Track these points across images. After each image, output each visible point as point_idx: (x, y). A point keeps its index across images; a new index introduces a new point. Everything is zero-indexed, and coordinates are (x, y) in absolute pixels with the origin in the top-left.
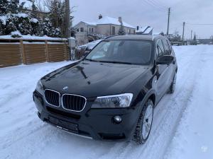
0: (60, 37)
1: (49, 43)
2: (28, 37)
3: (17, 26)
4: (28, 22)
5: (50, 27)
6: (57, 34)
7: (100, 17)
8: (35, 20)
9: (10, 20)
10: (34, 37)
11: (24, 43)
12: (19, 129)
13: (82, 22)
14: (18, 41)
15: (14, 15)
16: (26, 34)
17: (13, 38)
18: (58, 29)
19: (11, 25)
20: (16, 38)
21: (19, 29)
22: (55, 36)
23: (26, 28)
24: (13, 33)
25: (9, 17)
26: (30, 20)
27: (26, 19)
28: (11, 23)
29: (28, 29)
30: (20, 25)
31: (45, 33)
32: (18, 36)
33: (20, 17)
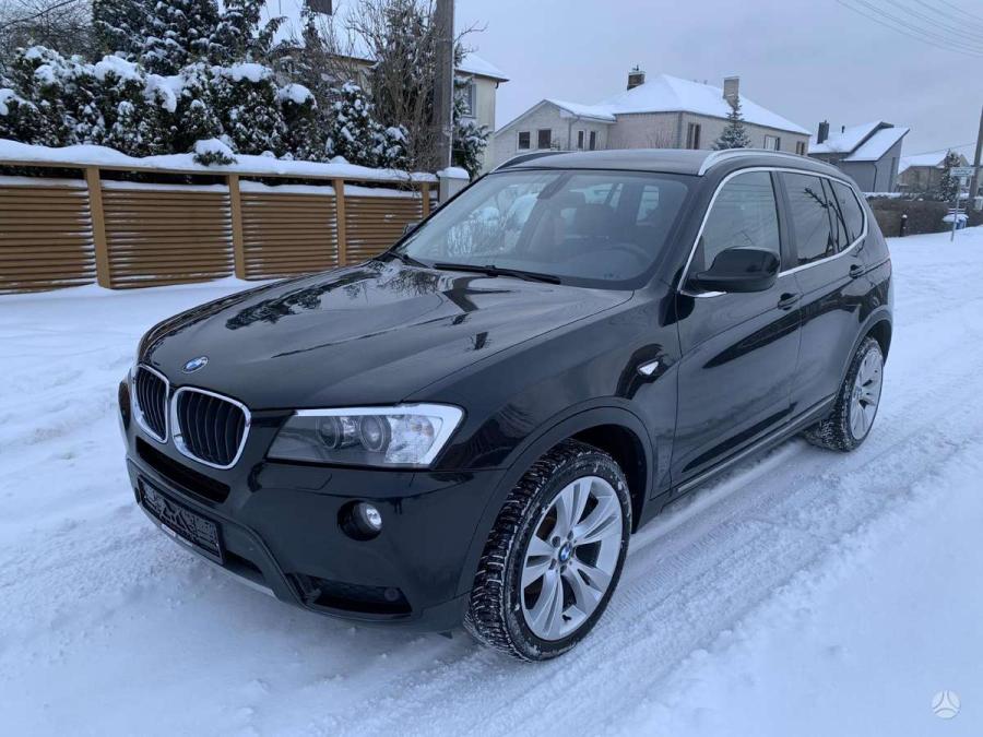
0: (401, 166)
1: (350, 190)
2: (266, 163)
3: (225, 118)
4: (270, 102)
5: (361, 122)
6: (393, 151)
7: (636, 80)
8: (300, 93)
9: (196, 93)
10: (288, 165)
11: (247, 186)
12: (74, 526)
13: (546, 106)
14: (221, 179)
15: (215, 70)
16: (257, 152)
17: (199, 168)
18: (396, 132)
19: (198, 110)
20: (214, 168)
21: (230, 131)
22: (383, 162)
23: (261, 126)
24: (202, 146)
25: (193, 80)
26: (280, 94)
27: (262, 86)
28: (195, 103)
29: (268, 128)
30: (234, 114)
31: (341, 149)
32: (219, 158)
33: (237, 78)
